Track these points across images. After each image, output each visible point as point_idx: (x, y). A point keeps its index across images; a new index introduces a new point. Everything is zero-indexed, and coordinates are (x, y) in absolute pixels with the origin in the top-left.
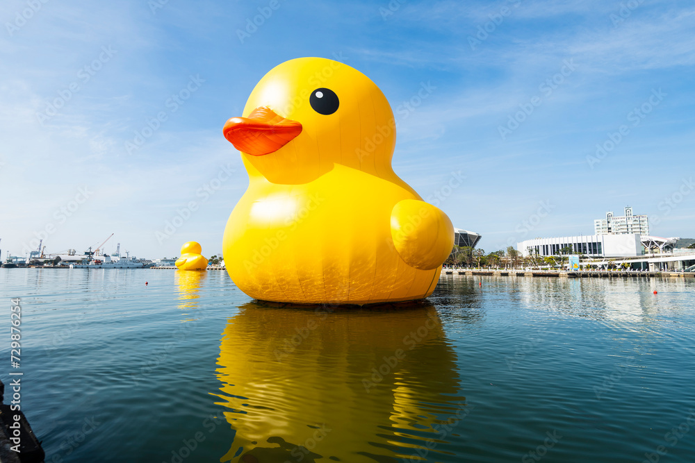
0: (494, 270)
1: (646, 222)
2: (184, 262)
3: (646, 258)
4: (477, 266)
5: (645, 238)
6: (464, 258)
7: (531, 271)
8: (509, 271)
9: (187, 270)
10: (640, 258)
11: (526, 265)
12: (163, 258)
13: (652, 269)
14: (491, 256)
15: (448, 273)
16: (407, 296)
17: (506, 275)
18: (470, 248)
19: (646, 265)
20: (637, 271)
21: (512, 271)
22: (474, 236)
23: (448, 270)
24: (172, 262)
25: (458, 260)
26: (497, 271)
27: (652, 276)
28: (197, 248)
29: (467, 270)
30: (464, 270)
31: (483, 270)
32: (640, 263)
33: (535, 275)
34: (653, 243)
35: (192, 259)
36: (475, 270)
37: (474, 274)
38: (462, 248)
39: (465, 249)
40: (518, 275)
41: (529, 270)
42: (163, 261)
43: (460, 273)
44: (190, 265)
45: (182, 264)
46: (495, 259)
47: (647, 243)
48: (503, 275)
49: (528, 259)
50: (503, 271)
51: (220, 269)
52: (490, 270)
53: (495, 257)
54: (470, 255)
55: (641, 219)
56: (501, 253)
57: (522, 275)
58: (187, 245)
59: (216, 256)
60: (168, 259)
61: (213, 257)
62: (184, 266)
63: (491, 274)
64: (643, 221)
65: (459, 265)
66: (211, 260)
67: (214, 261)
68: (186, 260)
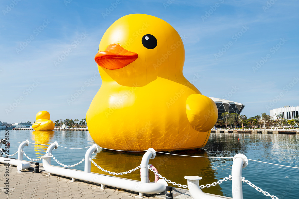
0: (252, 130)
2: (39, 125)
4: (241, 127)
6: (232, 121)
7: (278, 130)
8: (263, 130)
9: (41, 131)
11: (275, 125)
12: (19, 123)
14: (252, 119)
15: (221, 132)
16: (193, 147)
17: (261, 133)
18: (237, 114)
21: (264, 130)
22: (240, 106)
23: (221, 129)
24: (28, 124)
25: (228, 122)
26: (254, 130)
28: (47, 116)
29: (235, 130)
30: (232, 130)
31: (245, 130)
33: (280, 133)
35: (44, 123)
36: (239, 129)
37: (239, 132)
38: (231, 114)
39: (233, 115)
40: (269, 133)
41: (276, 129)
42: (20, 124)
43: (230, 132)
44: (43, 127)
45: (38, 127)
46: (254, 122)
48: (258, 132)
49: (277, 121)
50: (259, 130)
51: (62, 130)
52: (250, 130)
53: (254, 120)
54: (237, 119)
56: (258, 117)
57: (271, 133)
58: (40, 113)
59: (58, 121)
60: (23, 122)
62: (39, 128)
63: (250, 132)
65: (229, 126)
66: (55, 123)
67: (58, 124)
68: (40, 124)
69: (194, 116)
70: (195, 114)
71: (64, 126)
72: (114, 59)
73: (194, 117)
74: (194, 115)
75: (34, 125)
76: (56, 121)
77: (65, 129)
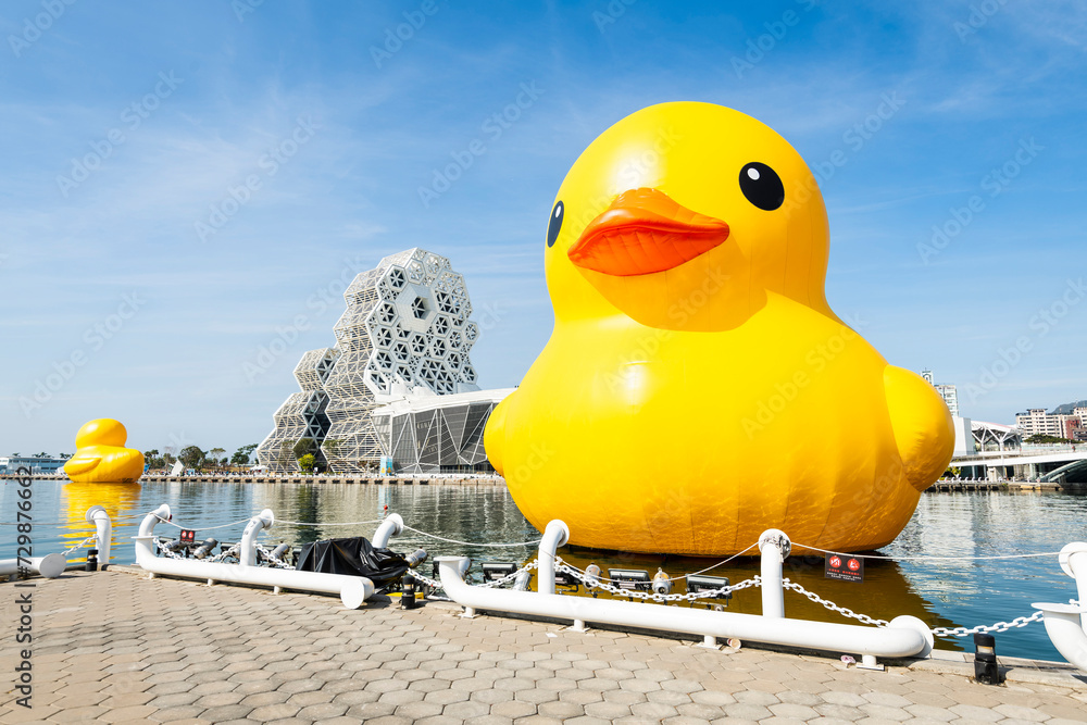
1: (953, 397)
2: (95, 465)
3: (980, 458)
5: (976, 425)
9: (101, 481)
10: (971, 459)
12: (11, 456)
13: (993, 478)
19: (981, 471)
20: (966, 481)
24: (46, 462)
27: (995, 489)
28: (117, 435)
32: (971, 467)
34: (988, 433)
35: (114, 458)
44: (109, 470)
45: (87, 469)
47: (979, 433)
55: (947, 392)
58: (92, 427)
59: (156, 452)
61: (148, 454)
62: (94, 474)
64: (949, 395)
66: (146, 460)
67: (156, 462)
68: (99, 460)
69: (921, 438)
70: (923, 430)
71: (178, 468)
72: (663, 233)
73: (919, 440)
74: (921, 434)
75: (71, 464)
76: (150, 451)
77: (186, 476)
